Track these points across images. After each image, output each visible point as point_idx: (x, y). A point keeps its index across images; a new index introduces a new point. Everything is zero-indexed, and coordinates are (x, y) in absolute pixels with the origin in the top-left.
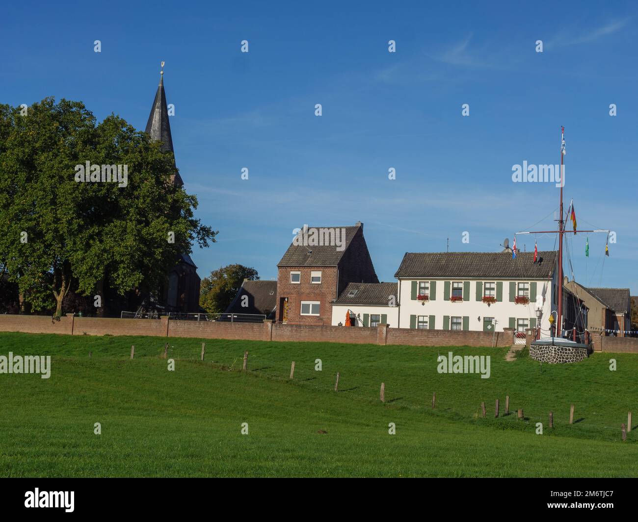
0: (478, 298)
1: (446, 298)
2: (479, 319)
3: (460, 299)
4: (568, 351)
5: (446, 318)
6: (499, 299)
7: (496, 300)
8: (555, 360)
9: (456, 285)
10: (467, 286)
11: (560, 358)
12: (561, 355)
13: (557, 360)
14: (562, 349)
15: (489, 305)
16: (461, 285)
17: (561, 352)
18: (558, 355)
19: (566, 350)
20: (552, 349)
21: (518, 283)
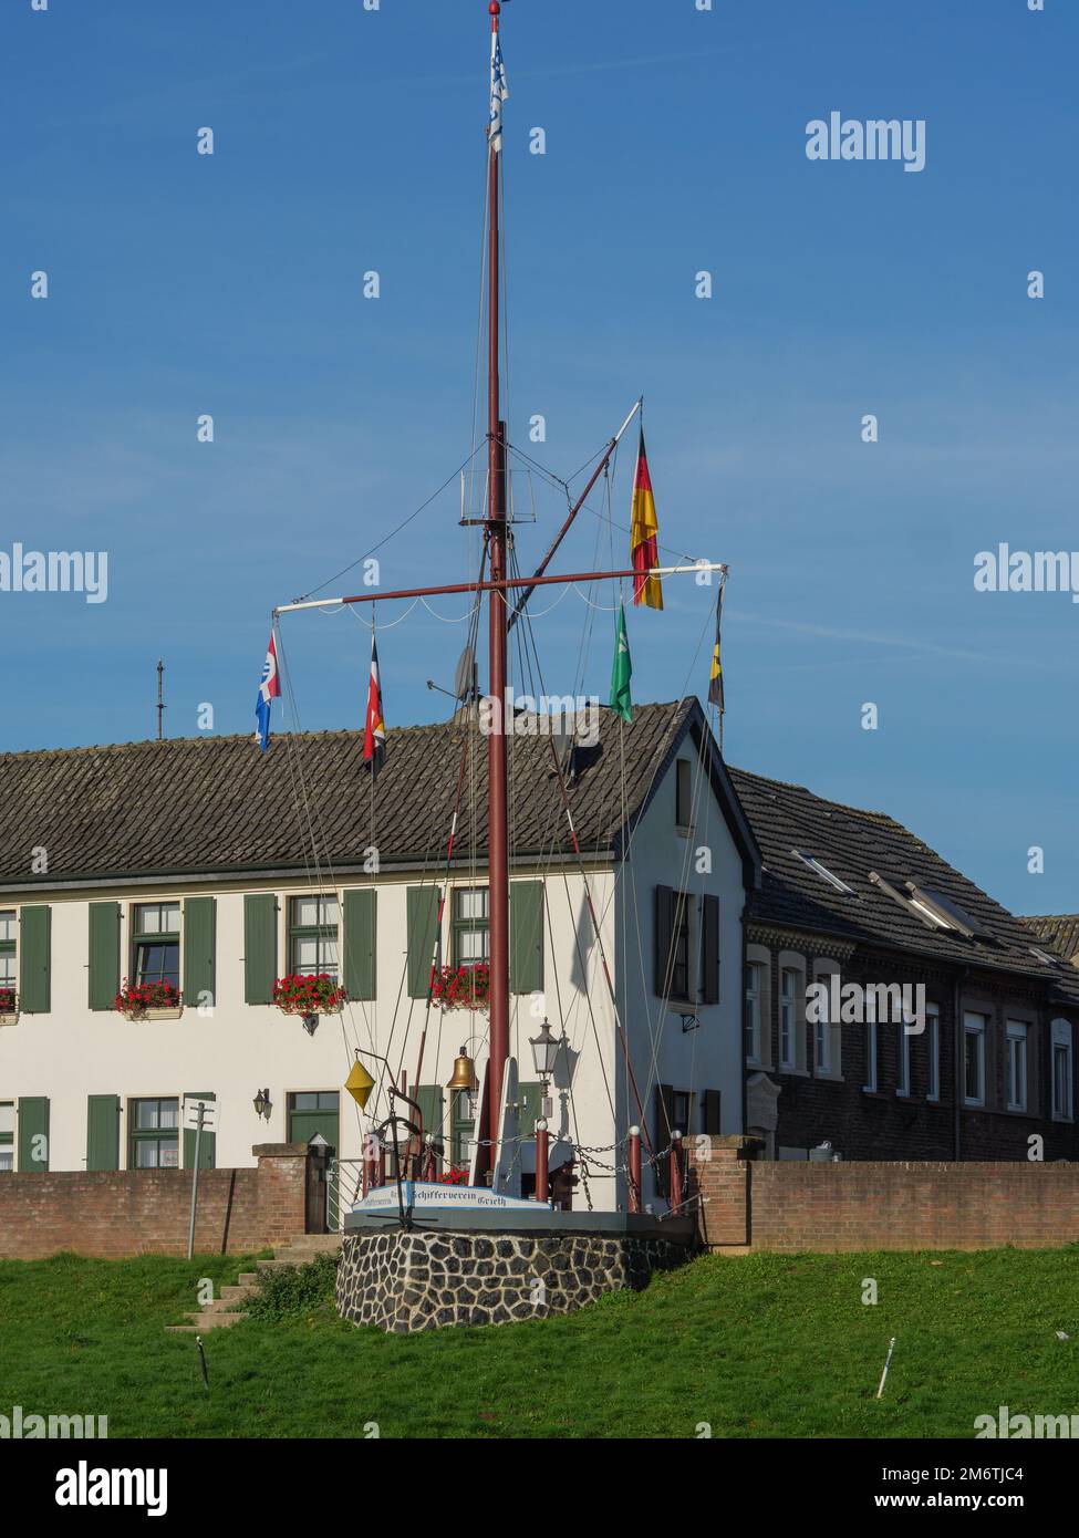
0: (259, 990)
1: (102, 997)
2: (263, 1102)
3: (170, 998)
4: (495, 1259)
5: (102, 1109)
6: (362, 985)
7: (343, 994)
8: (415, 1311)
9: (151, 923)
10: (203, 920)
11: (448, 1298)
12: (457, 1282)
13: (429, 1308)
14: (464, 1247)
15: (311, 1023)
16: (176, 922)
17: (453, 1265)
18: (438, 1281)
19: (487, 1250)
20: (406, 1246)
21: (457, 892)
